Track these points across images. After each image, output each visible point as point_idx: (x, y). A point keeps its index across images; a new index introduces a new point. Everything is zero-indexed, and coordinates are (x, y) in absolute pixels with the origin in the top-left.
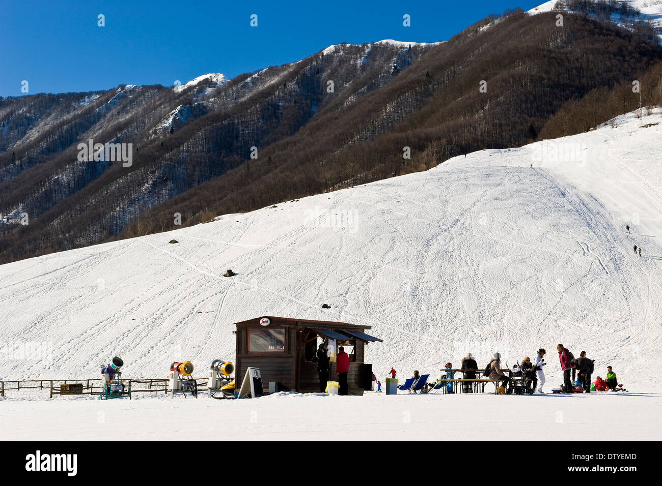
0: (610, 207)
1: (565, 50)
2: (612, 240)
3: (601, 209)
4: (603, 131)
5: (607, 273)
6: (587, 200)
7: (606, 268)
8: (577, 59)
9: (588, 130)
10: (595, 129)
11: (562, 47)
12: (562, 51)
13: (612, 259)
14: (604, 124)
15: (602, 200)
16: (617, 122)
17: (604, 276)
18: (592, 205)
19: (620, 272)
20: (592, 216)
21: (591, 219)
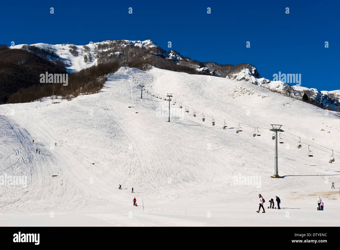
0: (33, 135)
1: (25, 66)
2: (30, 150)
3: (28, 136)
4: (36, 103)
5: (25, 163)
6: (22, 131)
7: (25, 161)
8: (30, 71)
9: (30, 102)
10: (33, 102)
11: (24, 65)
12: (24, 66)
13: (29, 157)
14: (37, 100)
15: (30, 132)
16: (43, 100)
17: (24, 164)
18: (25, 134)
19: (31, 163)
20: (23, 139)
21: (23, 140)
